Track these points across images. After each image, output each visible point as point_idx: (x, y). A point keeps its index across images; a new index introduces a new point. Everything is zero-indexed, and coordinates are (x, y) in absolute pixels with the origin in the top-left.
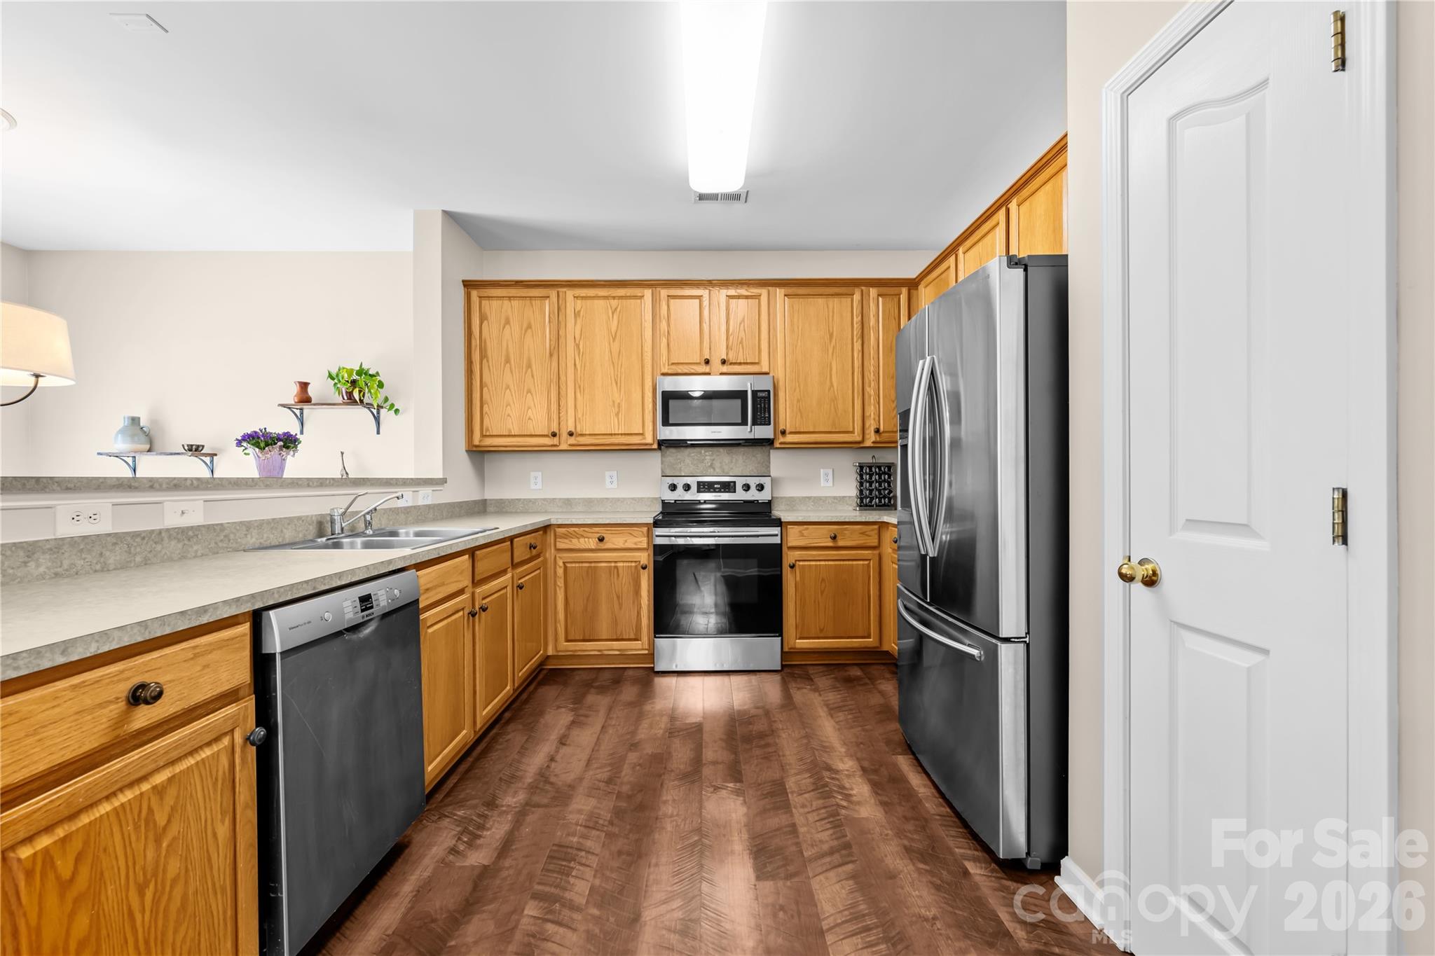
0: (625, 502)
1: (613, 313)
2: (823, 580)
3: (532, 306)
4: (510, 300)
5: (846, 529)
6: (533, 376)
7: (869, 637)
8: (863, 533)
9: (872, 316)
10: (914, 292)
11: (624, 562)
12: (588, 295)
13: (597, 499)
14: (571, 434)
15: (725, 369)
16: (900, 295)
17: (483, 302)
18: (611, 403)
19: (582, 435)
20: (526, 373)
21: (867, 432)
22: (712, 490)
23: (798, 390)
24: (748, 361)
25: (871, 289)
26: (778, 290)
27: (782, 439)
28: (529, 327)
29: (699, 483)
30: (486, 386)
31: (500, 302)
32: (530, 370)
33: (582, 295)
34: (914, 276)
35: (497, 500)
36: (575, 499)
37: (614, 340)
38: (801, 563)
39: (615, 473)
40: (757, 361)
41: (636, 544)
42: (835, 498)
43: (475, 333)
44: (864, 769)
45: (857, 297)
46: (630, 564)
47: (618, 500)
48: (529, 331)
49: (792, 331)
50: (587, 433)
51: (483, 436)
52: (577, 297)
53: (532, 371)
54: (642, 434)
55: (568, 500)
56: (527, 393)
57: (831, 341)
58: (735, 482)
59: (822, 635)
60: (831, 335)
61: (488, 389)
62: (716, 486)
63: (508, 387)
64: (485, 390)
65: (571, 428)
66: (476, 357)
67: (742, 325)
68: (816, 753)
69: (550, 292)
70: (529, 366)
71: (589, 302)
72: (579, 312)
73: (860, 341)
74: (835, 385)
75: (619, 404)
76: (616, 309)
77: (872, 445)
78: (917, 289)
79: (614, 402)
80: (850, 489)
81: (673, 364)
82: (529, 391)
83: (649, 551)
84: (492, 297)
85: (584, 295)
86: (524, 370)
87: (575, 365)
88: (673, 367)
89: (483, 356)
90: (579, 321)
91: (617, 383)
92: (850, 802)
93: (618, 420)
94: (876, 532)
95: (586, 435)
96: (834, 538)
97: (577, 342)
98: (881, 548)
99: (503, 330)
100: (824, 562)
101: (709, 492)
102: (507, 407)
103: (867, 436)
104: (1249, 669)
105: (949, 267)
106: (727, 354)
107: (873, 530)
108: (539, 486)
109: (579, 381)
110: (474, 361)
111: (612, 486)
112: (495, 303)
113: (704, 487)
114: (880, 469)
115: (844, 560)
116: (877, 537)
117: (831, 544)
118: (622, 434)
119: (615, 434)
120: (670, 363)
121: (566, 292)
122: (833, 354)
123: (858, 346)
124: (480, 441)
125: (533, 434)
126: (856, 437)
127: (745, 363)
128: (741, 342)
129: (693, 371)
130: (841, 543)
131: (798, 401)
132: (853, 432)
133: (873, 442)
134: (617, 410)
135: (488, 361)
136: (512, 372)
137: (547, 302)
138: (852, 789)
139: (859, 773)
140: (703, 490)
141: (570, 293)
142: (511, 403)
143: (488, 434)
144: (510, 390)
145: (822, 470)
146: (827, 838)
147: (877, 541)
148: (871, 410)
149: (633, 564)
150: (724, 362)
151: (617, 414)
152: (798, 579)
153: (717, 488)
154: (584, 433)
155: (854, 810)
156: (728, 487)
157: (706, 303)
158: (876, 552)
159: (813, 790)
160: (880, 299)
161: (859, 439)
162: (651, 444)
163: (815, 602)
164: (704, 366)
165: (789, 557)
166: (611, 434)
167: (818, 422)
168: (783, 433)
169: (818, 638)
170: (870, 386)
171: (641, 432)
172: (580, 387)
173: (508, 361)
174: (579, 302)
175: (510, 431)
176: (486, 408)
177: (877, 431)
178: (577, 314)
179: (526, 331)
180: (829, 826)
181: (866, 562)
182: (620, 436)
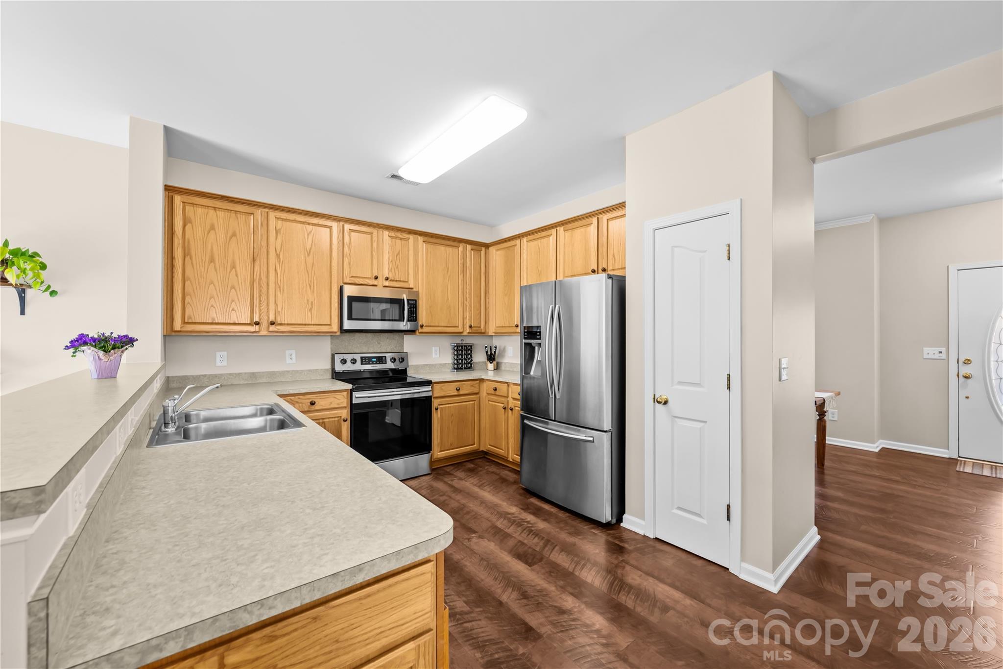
0: (303, 373)
1: (308, 235)
2: (452, 415)
3: (237, 218)
4: (215, 210)
5: (464, 384)
6: (237, 275)
7: (474, 444)
8: (472, 386)
9: (468, 261)
10: (487, 250)
11: (329, 418)
12: (288, 218)
13: (279, 371)
14: (272, 323)
15: (387, 283)
16: (481, 251)
17: (187, 208)
18: (306, 301)
19: (281, 324)
20: (230, 272)
21: (465, 327)
22: (371, 363)
23: (430, 300)
24: (402, 280)
25: (468, 245)
26: (419, 237)
27: (420, 330)
28: (234, 235)
29: (362, 358)
30: (189, 279)
31: (204, 210)
32: (234, 269)
33: (282, 217)
34: (488, 242)
35: (179, 377)
36: (259, 372)
37: (308, 255)
38: (441, 406)
39: (293, 352)
40: (406, 280)
41: (338, 404)
42: (441, 364)
43: (178, 233)
44: (522, 509)
45: (461, 249)
46: (334, 419)
47: (297, 371)
48: (234, 238)
49: (427, 263)
50: (286, 322)
51: (184, 323)
52: (278, 218)
53: (236, 271)
54: (330, 325)
55: (253, 374)
56: (231, 289)
57: (448, 271)
58: (385, 357)
59: (451, 448)
60: (448, 269)
61: (191, 282)
62: (373, 360)
63: (212, 283)
64: (187, 283)
65: (272, 318)
66: (178, 253)
67: (398, 257)
68: (495, 508)
69: (255, 210)
70: (234, 267)
71: (288, 223)
72: (280, 230)
73: (462, 275)
74: (450, 299)
75: (312, 302)
76: (311, 232)
77: (467, 334)
78: (488, 249)
79: (308, 300)
80: (448, 359)
81: (352, 277)
82: (233, 287)
83: (347, 408)
84: (196, 205)
85: (285, 218)
86: (229, 270)
87: (276, 270)
88: (352, 279)
89: (186, 253)
90: (279, 237)
91: (310, 287)
92: (531, 524)
93: (311, 314)
94: (478, 384)
95: (284, 324)
96: (458, 390)
97: (278, 252)
98: (480, 394)
99: (208, 234)
100: (452, 406)
101: (369, 364)
102: (210, 299)
103: (465, 329)
104: (700, 428)
105: (516, 245)
106: (388, 274)
107: (476, 384)
108: (225, 363)
109: (279, 282)
110: (176, 256)
111: (291, 362)
112: (200, 211)
113: (366, 361)
114: (467, 348)
115: (463, 402)
116: (478, 387)
117: (456, 393)
118: (314, 325)
119: (308, 324)
120: (350, 276)
121: (268, 212)
122: (448, 280)
123: (461, 277)
124: (181, 328)
125: (237, 322)
126: (460, 329)
127: (400, 281)
128: (397, 267)
129: (366, 283)
130: (461, 392)
131: (430, 307)
132: (458, 327)
133: (468, 333)
134: (310, 306)
135: (191, 258)
136: (216, 270)
137: (252, 216)
138: (527, 519)
139: (522, 511)
140: (365, 363)
141: (272, 214)
142: (216, 296)
143: (190, 321)
144: (214, 285)
145: (433, 348)
146: (538, 541)
147: (478, 389)
148: (467, 314)
149: (336, 419)
150: (387, 279)
151: (310, 310)
152: (439, 416)
153: (374, 361)
154: (283, 323)
155: (535, 527)
156: (381, 360)
157: (375, 238)
158: (478, 396)
159: (512, 525)
160: (472, 252)
161: (461, 331)
162: (336, 332)
163: (448, 428)
164: (374, 281)
165: (435, 403)
166: (306, 325)
167: (442, 321)
168: (422, 326)
169: (449, 450)
170: (466, 300)
171: (329, 323)
172: (280, 287)
173: (212, 260)
174: (280, 222)
175: (214, 319)
176: (188, 299)
177: (471, 327)
178: (277, 232)
179: (231, 238)
180: (533, 536)
181: (473, 402)
182: (312, 326)
